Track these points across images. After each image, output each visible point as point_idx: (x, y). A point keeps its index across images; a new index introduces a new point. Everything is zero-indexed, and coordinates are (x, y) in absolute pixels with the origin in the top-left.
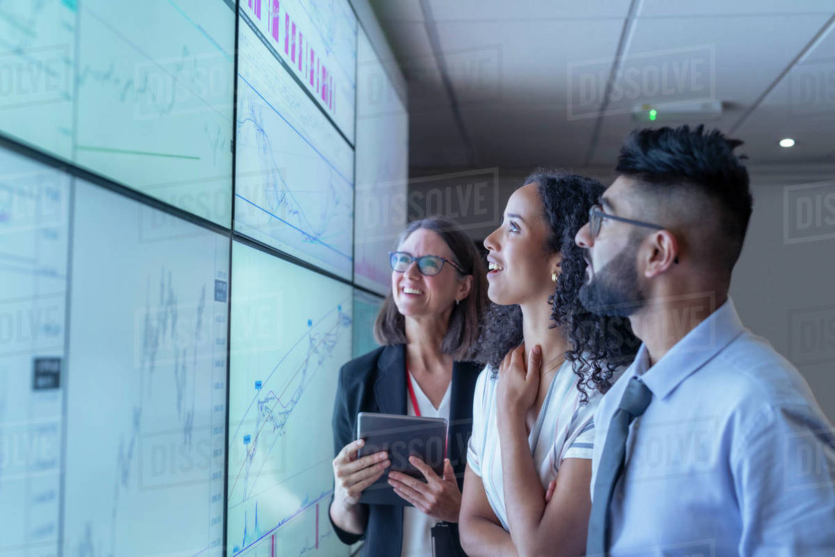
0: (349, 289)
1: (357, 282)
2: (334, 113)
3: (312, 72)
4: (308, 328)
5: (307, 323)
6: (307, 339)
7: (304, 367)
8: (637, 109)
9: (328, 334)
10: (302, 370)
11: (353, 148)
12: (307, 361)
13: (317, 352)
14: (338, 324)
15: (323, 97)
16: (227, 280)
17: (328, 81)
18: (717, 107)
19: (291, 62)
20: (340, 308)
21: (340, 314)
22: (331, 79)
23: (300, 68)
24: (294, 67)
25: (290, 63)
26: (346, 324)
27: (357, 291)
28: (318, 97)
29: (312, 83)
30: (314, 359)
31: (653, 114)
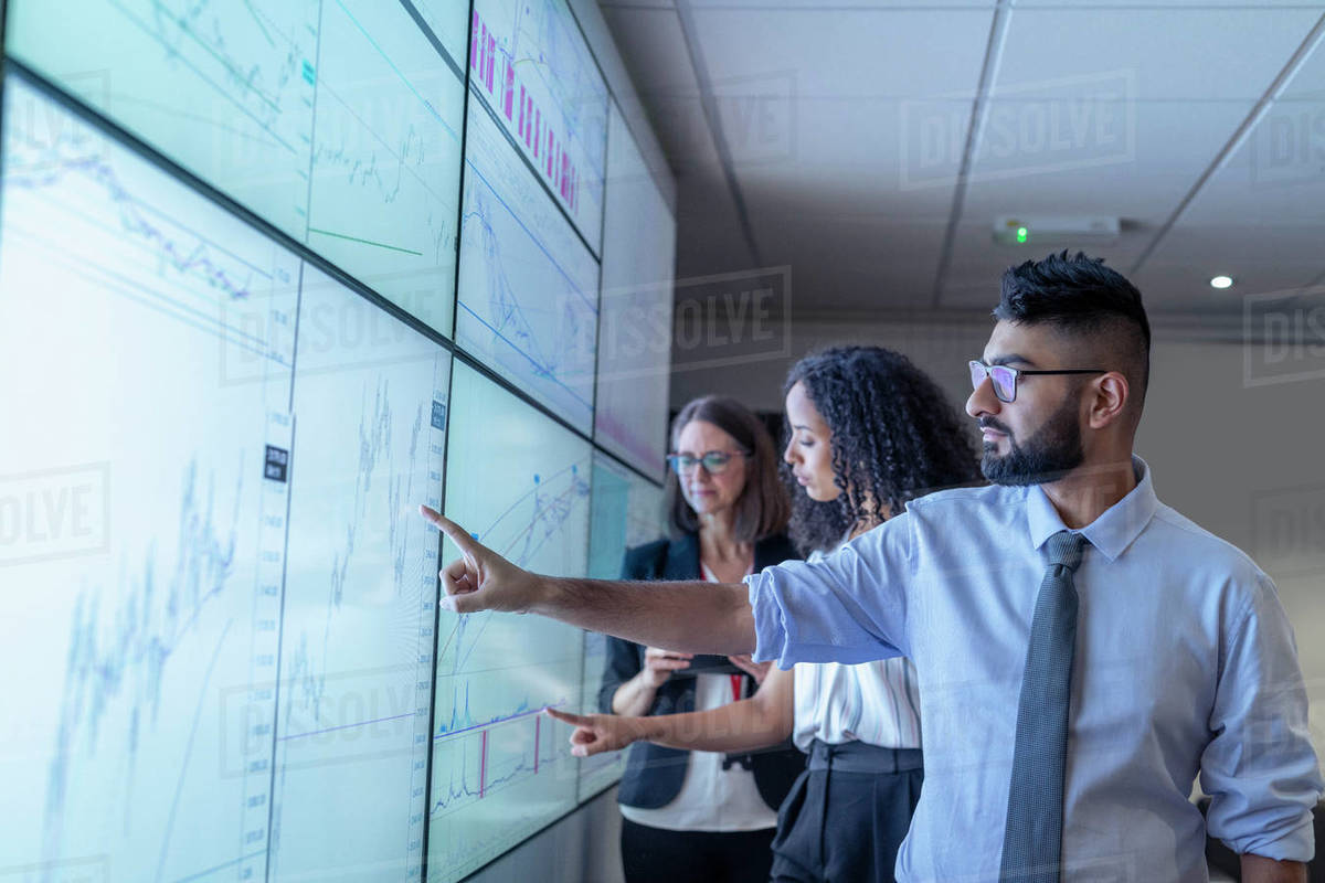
0: (587, 447)
1: (598, 440)
2: (576, 213)
3: (550, 159)
4: (534, 485)
5: (533, 478)
6: (531, 501)
7: (527, 533)
8: (1000, 225)
9: (557, 500)
10: (525, 537)
11: (599, 262)
12: (531, 526)
13: (544, 519)
14: (572, 490)
15: (563, 192)
16: (445, 403)
17: (569, 173)
18: (1113, 226)
19: (526, 146)
20: (575, 469)
21: (575, 478)
22: (574, 170)
23: (536, 155)
24: (529, 153)
25: (523, 147)
26: (581, 493)
27: (597, 452)
28: (556, 192)
29: (549, 173)
30: (540, 527)
31: (1022, 233)
